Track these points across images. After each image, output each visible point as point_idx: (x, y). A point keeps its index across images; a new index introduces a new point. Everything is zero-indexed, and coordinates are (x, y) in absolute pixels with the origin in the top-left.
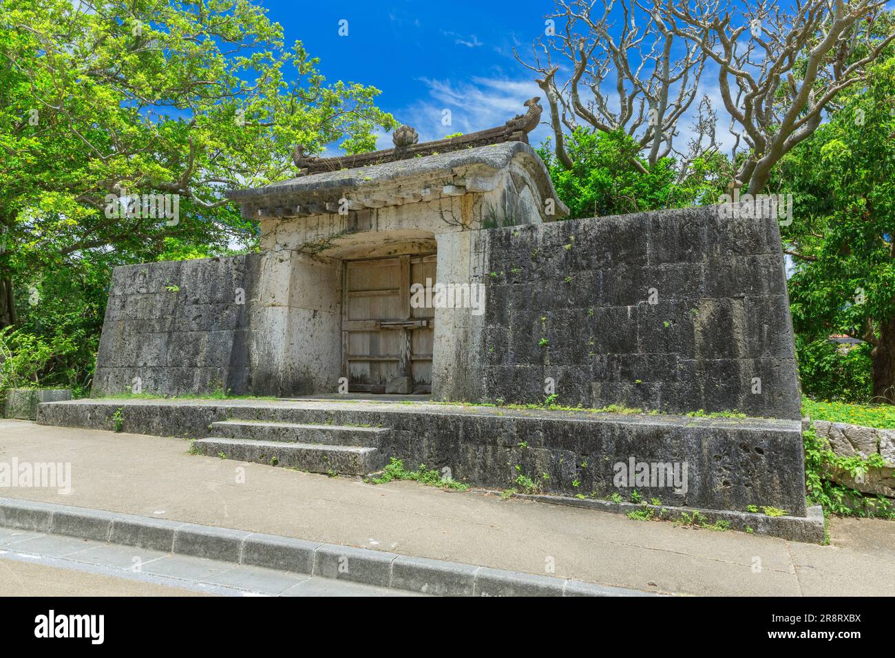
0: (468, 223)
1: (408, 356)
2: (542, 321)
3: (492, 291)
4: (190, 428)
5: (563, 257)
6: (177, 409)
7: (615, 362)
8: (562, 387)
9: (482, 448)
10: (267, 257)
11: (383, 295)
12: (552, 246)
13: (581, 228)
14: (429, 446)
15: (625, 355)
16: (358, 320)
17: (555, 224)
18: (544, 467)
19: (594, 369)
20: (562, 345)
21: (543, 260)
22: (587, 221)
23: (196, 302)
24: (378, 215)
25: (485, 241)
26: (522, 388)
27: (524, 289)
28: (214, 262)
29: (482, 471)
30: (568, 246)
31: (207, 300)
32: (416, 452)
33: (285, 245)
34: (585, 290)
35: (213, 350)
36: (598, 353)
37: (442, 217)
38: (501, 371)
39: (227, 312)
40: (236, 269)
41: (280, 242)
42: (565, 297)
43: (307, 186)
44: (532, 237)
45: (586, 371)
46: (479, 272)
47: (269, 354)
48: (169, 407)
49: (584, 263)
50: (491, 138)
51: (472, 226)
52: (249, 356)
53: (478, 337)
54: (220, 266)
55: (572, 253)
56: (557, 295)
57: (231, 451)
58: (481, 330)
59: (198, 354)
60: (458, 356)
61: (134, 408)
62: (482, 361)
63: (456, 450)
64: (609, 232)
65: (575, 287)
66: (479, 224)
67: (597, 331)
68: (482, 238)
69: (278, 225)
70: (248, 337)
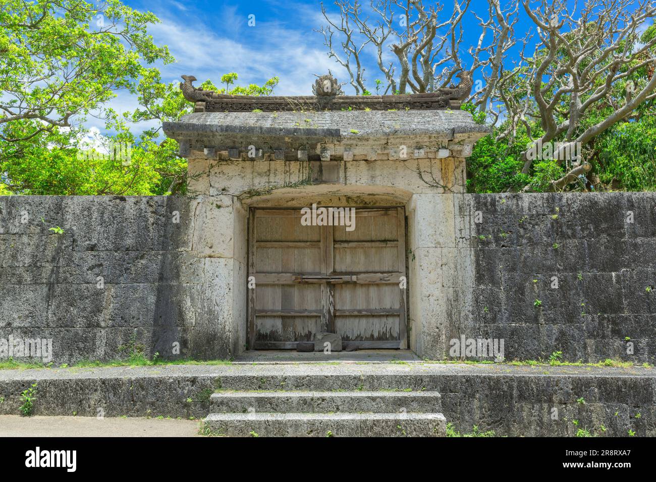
0: (450, 186)
1: (332, 311)
2: (534, 283)
3: (481, 253)
4: (153, 404)
5: (549, 225)
6: (130, 382)
7: (605, 321)
8: (558, 344)
9: (537, 406)
10: (199, 200)
11: (298, 248)
12: (538, 215)
13: (564, 200)
14: (481, 408)
15: (613, 315)
16: (271, 273)
17: (540, 195)
18: (600, 420)
19: (587, 327)
20: (555, 305)
21: (530, 227)
22: (569, 195)
23: (92, 248)
24: (346, 168)
25: (469, 205)
26: (519, 346)
27: (513, 253)
28: (118, 201)
29: (538, 428)
30: (555, 217)
31: (111, 247)
32: (466, 414)
33: (223, 190)
34: (572, 256)
35: (124, 307)
36: (589, 313)
37: (421, 177)
38: (496, 329)
39: (143, 262)
40: (152, 212)
41: (217, 185)
42: (554, 263)
43: (281, 130)
44: (517, 205)
45: (580, 329)
46: (466, 233)
47: (210, 312)
48: (116, 380)
49: (570, 232)
50: (426, 103)
51: (453, 189)
52: (181, 314)
53: (469, 297)
54: (127, 207)
55: (557, 223)
56: (546, 260)
57: (266, 428)
58: (471, 290)
59: (100, 311)
60: (450, 315)
61: (53, 383)
62: (475, 320)
63: (510, 409)
64: (590, 207)
65: (562, 253)
66: (461, 188)
67: (586, 295)
68: (466, 202)
69: (212, 166)
70: (178, 292)
